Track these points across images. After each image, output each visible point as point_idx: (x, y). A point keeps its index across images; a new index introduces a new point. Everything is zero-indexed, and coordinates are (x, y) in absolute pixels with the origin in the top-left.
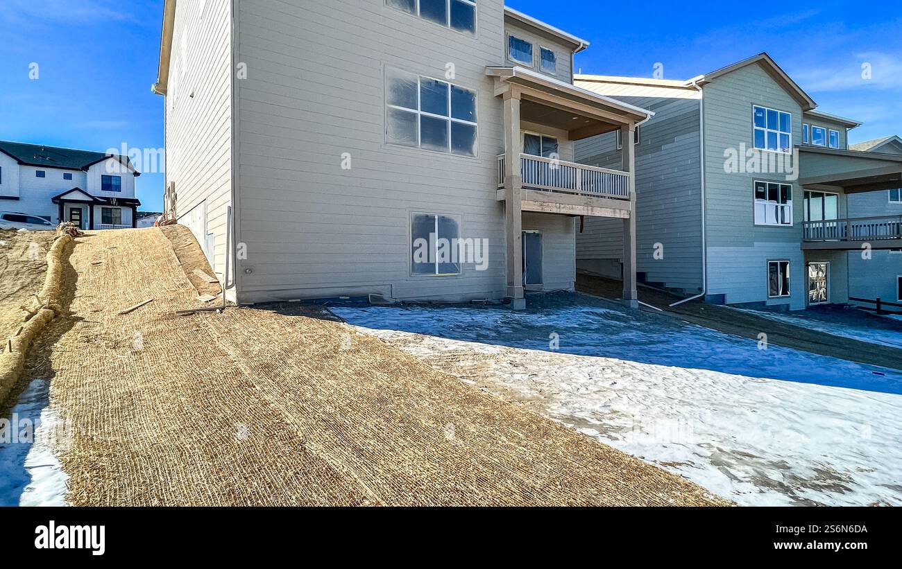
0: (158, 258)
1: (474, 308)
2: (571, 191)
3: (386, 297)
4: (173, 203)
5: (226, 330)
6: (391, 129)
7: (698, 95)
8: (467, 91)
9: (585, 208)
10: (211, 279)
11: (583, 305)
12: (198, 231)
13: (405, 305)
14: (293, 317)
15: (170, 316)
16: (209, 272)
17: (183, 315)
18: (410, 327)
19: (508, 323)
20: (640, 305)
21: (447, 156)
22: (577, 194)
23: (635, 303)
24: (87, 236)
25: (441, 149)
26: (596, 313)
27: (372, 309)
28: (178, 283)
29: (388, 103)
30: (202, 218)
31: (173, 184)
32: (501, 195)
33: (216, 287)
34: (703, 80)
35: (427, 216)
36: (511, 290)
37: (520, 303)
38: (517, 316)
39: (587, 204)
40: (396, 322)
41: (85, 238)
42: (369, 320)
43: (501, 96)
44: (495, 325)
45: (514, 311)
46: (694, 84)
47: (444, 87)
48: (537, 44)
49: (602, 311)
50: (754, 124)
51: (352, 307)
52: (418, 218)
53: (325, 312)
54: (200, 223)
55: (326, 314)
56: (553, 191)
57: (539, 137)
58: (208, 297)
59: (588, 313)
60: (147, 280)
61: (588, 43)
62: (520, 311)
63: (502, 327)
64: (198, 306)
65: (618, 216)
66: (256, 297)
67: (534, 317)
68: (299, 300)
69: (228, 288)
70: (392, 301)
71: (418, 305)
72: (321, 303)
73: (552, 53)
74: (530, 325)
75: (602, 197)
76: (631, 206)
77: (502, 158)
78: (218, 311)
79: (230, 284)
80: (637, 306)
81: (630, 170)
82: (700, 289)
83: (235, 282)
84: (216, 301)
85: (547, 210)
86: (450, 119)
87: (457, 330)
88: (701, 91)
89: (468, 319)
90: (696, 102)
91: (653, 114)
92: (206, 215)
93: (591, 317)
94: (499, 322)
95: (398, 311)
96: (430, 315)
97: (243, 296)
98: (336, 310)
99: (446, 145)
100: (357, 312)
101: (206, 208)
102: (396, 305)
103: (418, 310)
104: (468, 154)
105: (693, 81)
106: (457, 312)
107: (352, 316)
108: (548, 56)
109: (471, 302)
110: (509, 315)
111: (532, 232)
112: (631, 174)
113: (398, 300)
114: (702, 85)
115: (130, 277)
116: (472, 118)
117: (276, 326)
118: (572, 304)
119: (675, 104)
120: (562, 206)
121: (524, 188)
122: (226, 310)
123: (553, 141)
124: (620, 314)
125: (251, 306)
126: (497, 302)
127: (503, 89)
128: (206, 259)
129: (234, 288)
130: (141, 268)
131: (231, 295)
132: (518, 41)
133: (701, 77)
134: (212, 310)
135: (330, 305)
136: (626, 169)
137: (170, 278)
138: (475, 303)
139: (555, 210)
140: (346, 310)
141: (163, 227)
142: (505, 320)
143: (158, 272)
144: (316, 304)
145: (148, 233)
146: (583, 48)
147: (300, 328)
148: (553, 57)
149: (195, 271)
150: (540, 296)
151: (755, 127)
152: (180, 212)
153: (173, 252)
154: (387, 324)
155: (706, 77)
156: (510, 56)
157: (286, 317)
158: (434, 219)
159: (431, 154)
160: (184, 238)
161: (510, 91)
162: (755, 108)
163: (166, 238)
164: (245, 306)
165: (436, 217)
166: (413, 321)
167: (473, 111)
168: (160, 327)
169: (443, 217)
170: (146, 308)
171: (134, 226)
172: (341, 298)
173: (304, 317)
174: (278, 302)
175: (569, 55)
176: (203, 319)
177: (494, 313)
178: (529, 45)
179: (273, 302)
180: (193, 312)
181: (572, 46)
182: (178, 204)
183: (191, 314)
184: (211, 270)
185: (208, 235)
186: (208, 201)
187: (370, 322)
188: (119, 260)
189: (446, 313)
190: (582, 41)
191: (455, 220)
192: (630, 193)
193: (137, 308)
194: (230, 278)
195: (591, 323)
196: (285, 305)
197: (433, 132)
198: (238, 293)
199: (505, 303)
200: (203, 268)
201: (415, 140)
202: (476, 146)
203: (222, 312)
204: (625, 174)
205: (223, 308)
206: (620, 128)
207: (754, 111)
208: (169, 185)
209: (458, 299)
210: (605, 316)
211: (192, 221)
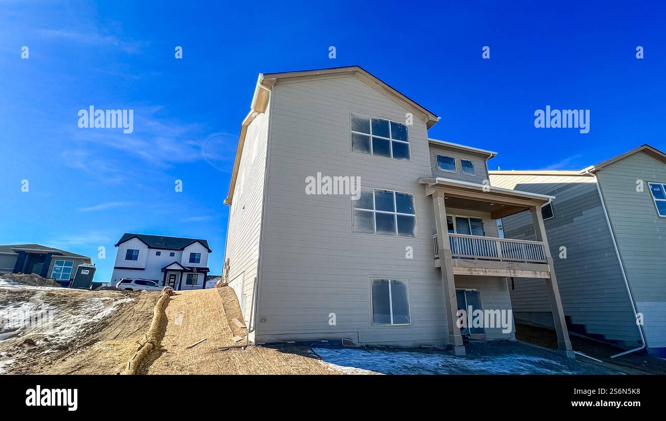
0: (213, 310)
1: (423, 353)
2: (494, 258)
3: (355, 341)
4: (227, 272)
5: (245, 362)
6: (356, 223)
7: (593, 180)
8: (407, 194)
9: (508, 271)
10: (242, 325)
11: (520, 353)
12: (238, 292)
13: (368, 348)
14: (288, 354)
15: (214, 351)
16: (241, 320)
17: (222, 350)
18: (368, 366)
19: (447, 367)
20: (576, 355)
21: (396, 238)
22: (499, 260)
23: (571, 353)
24: (177, 295)
25: (392, 233)
26: (531, 362)
27: (344, 351)
28: (222, 328)
29: (354, 207)
30: (242, 283)
31: (229, 260)
32: (438, 263)
33: (244, 331)
34: (594, 169)
35: (383, 280)
36: (452, 339)
37: (460, 350)
38: (456, 361)
39: (509, 268)
40: (359, 361)
41: (176, 296)
42: (339, 359)
43: (431, 195)
44: (436, 367)
45: (455, 357)
46: (587, 172)
47: (391, 194)
48: (458, 158)
49: (536, 359)
50: (654, 197)
51: (329, 348)
52: (376, 282)
53: (310, 351)
54: (240, 286)
55: (310, 353)
56: (478, 259)
57: (468, 219)
58: (239, 338)
59: (522, 361)
60: (205, 326)
61: (496, 153)
62: (461, 357)
63: (441, 369)
64: (232, 344)
65: (539, 276)
66: (267, 339)
67: (472, 362)
68: (294, 342)
69: (250, 332)
70: (359, 345)
71: (378, 348)
72: (308, 345)
73: (470, 162)
74: (466, 368)
75: (522, 262)
76: (550, 267)
77: (435, 237)
78: (243, 348)
79: (251, 329)
80: (574, 357)
81: (543, 240)
82: (640, 342)
83: (255, 328)
84: (243, 341)
85: (475, 273)
86: (396, 213)
87: (404, 370)
88: (595, 177)
89: (415, 361)
90: (594, 185)
91: (554, 197)
92: (244, 281)
93: (524, 364)
94: (440, 365)
95: (362, 353)
96: (386, 357)
97: (258, 338)
98: (317, 351)
99: (394, 231)
100: (332, 352)
101: (244, 276)
102: (362, 348)
103: (376, 352)
104: (410, 236)
105: (586, 170)
106: (408, 355)
107: (328, 355)
108: (467, 165)
109: (420, 348)
110: (450, 360)
111: (471, 290)
112: (545, 243)
113: (364, 344)
114: (595, 172)
115: (196, 323)
116: (412, 212)
117: (276, 360)
118: (509, 352)
119: (576, 187)
120: (487, 270)
121: (453, 257)
122: (248, 348)
123: (480, 220)
124: (554, 363)
125: (263, 346)
126: (442, 348)
127: (432, 192)
128: (241, 311)
129: (254, 331)
130: (203, 317)
131: (252, 337)
132: (444, 158)
133: (592, 167)
134: (239, 347)
135: (315, 346)
136: (540, 239)
137: (218, 324)
138: (424, 348)
139: (482, 274)
140: (325, 351)
141: (219, 289)
142: (445, 363)
143: (212, 320)
144: (305, 345)
145: (211, 293)
146: (493, 157)
147: (291, 363)
148: (471, 164)
149: (233, 320)
150: (481, 344)
151: (655, 199)
152: (230, 278)
153: (222, 306)
154: (352, 362)
155: (595, 167)
156: (439, 168)
157: (283, 354)
158: (388, 282)
159: (384, 237)
160: (230, 296)
161: (436, 192)
162: (650, 185)
163: (220, 296)
164: (259, 345)
165: (390, 281)
166: (372, 361)
167: (412, 207)
168: (208, 358)
169: (395, 281)
170: (202, 345)
171: (204, 288)
172: (322, 341)
173: (295, 355)
174: (280, 343)
175: (484, 162)
176: (233, 353)
177: (437, 357)
178: (452, 159)
179: (277, 343)
180: (228, 349)
181: (485, 156)
182: (230, 273)
183: (227, 350)
184: (243, 319)
185: (243, 295)
186: (246, 273)
187: (340, 360)
188: (191, 311)
189: (398, 356)
190: (492, 153)
191: (404, 283)
192: (546, 258)
193: (197, 344)
194: (252, 325)
195: (522, 369)
196: (285, 345)
197: (385, 223)
198: (256, 336)
199: (448, 349)
200: (238, 317)
201: (372, 228)
202: (416, 230)
203: (245, 349)
204: (540, 243)
205: (246, 347)
206: (529, 209)
207: (650, 187)
208: (226, 260)
209: (410, 345)
210: (539, 364)
211: (235, 285)
